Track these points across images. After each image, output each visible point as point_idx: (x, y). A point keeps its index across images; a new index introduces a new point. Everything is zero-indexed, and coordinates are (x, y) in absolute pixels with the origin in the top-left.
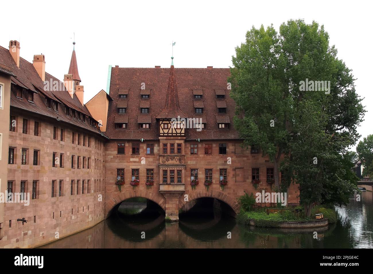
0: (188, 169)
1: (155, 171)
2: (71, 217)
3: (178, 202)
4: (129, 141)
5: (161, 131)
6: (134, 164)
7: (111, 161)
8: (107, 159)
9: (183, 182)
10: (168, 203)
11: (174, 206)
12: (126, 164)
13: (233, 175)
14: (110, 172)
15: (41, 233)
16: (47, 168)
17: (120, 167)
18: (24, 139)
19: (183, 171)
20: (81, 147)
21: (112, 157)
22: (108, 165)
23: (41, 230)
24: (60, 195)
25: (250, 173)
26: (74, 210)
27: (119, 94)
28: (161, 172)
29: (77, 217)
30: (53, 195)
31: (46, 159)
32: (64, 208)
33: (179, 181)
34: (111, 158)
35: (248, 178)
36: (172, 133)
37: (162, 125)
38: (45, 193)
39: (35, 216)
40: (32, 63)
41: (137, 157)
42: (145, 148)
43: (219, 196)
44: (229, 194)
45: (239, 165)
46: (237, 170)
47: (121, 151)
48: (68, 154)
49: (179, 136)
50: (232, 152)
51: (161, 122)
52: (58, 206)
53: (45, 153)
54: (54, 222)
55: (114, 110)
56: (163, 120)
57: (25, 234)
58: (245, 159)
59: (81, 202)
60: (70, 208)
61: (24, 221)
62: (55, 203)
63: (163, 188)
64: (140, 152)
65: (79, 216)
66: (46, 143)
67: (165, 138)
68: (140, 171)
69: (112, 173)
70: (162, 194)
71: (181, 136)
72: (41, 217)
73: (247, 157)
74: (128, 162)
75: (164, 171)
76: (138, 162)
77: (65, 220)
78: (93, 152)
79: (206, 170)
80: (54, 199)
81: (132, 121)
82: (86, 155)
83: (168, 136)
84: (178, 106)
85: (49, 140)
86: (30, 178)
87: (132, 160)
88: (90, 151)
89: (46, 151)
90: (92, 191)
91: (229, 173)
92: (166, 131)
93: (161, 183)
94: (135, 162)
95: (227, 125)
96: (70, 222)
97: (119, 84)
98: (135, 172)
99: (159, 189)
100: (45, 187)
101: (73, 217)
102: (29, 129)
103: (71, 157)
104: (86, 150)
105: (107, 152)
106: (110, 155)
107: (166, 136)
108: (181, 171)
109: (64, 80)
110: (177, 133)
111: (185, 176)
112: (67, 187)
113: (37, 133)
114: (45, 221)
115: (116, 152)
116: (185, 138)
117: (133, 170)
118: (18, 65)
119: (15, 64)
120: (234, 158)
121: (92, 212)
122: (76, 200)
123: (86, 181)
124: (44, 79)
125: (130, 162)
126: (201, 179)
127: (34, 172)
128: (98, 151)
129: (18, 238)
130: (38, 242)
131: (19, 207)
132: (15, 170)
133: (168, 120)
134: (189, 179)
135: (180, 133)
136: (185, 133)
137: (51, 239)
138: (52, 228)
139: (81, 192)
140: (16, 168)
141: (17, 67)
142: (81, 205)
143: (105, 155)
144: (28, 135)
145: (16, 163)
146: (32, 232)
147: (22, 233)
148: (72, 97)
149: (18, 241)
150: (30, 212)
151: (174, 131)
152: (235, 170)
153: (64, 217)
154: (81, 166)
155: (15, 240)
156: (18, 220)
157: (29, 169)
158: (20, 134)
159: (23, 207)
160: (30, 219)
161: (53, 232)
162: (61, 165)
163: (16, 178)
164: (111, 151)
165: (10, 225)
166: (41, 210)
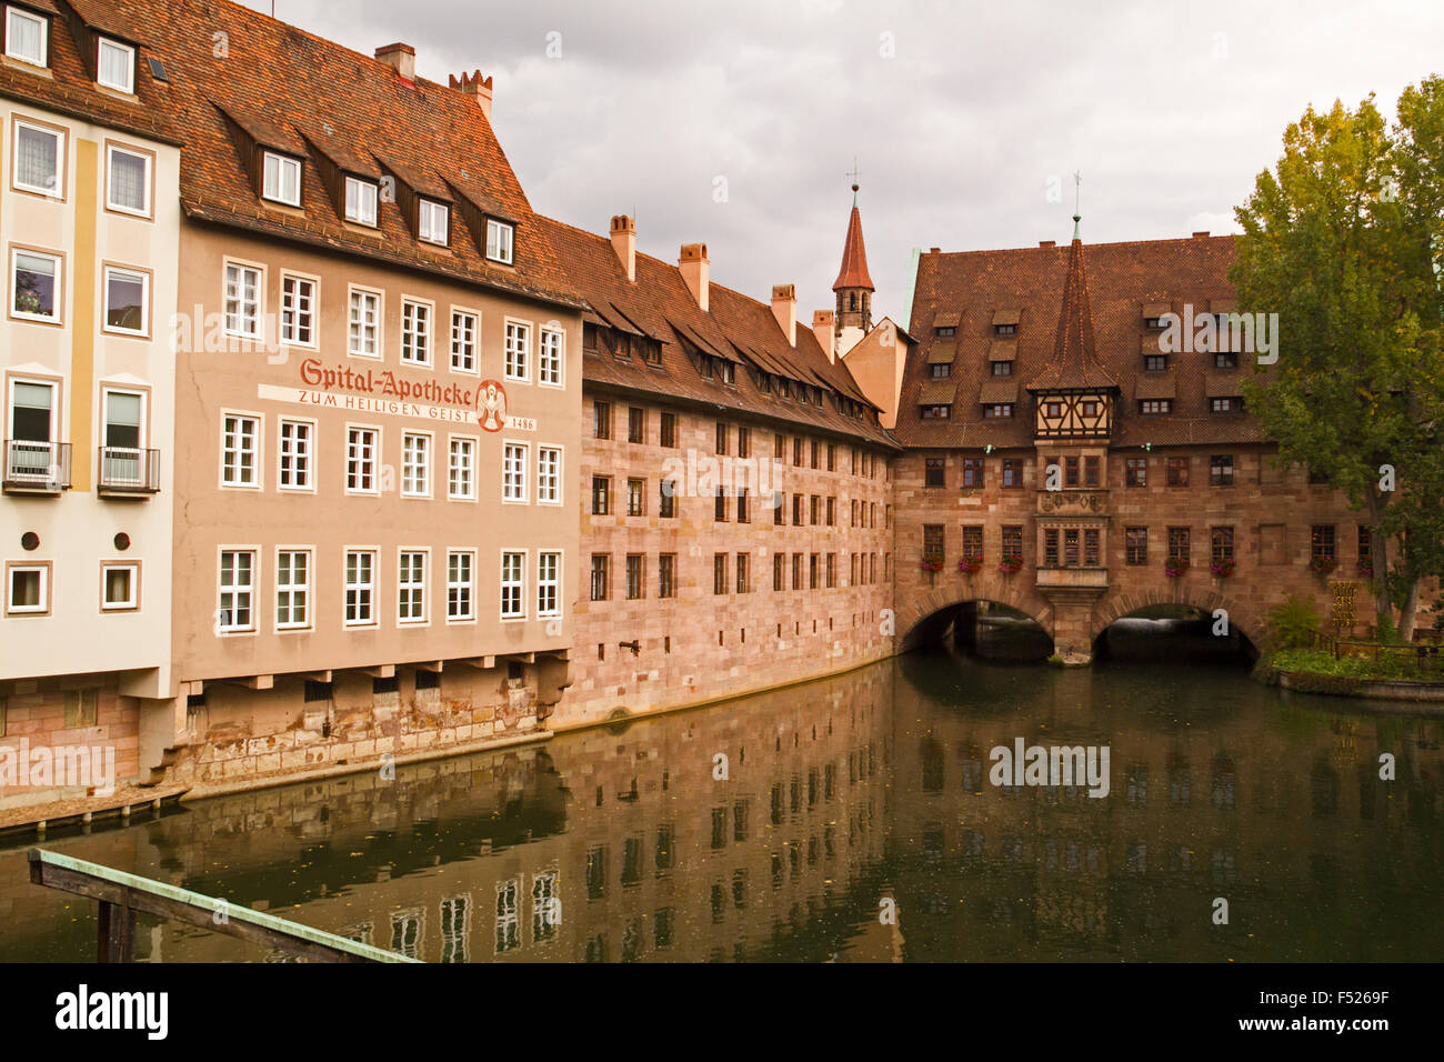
0: (1119, 525)
1: (1025, 534)
2: (776, 646)
3: (1088, 617)
4: (955, 452)
5: (1041, 425)
6: (967, 512)
7: (911, 506)
8: (899, 500)
9: (1103, 562)
10: (1062, 619)
11: (1079, 626)
12: (948, 512)
13: (1254, 546)
14: (905, 535)
15: (686, 679)
16: (698, 525)
17: (934, 519)
18: (634, 456)
19: (1103, 534)
20: (805, 470)
21: (912, 494)
22: (900, 514)
23: (684, 671)
24: (739, 590)
25: (1306, 539)
26: (783, 628)
27: (935, 325)
28: (1041, 536)
29: (796, 646)
30: (719, 588)
31: (695, 504)
32: (754, 623)
33: (1092, 561)
34: (909, 498)
35: (1298, 555)
36: (1072, 429)
37: (1044, 408)
38: (694, 585)
39: (667, 639)
40: (676, 264)
41: (978, 495)
42: (998, 469)
43: (1208, 604)
44: (1238, 597)
45: (1270, 517)
46: (1264, 531)
47: (935, 478)
49: (1091, 437)
50: (1251, 480)
51: (1040, 400)
52: (733, 616)
54: (724, 653)
55: (918, 370)
56: (1048, 393)
57: (642, 678)
58: (1291, 498)
59: (807, 608)
60: (771, 622)
61: (635, 647)
62: (724, 608)
63: (1046, 578)
64: (986, 481)
65: (801, 643)
67: (1052, 442)
68: (986, 533)
69: (911, 537)
70: (1046, 595)
71: (1096, 437)
72: (685, 641)
73: (1298, 492)
74: (952, 508)
75: (1048, 531)
76: (979, 508)
77: (756, 650)
78: (843, 483)
79: (1171, 530)
80: (721, 600)
81: (966, 397)
82: (824, 492)
83: (1060, 437)
84: (1092, 352)
86: (652, 548)
87: (962, 501)
88: (835, 482)
90: (844, 582)
91: (1241, 539)
92: (1054, 424)
93: (1041, 564)
94: (970, 508)
95: (1237, 401)
96: (772, 656)
97: (936, 299)
98: (974, 533)
99: (1035, 578)
100: (694, 568)
101: (782, 645)
102: (647, 431)
104: (820, 479)
105: (900, 482)
106: (908, 488)
107: (1053, 438)
108: (1096, 532)
109: (773, 300)
110: (1085, 429)
111: (1108, 548)
112: (761, 571)
113: (667, 440)
114: (697, 648)
115: (921, 482)
116: (1107, 441)
117: (965, 528)
118: (631, 276)
119: (625, 273)
120: (1256, 497)
121: (842, 636)
122: (789, 603)
123: (824, 557)
124: (704, 305)
125: (959, 508)
126: (1155, 554)
127: (663, 534)
128: (863, 480)
129: (624, 685)
130: (679, 699)
131: (623, 616)
132: (610, 530)
133: (1060, 392)
134: (1121, 555)
135: (1095, 429)
136: (1107, 429)
137: (715, 694)
138: (717, 668)
139: (807, 583)
140: (614, 524)
141: (628, 282)
142: (808, 615)
143: (894, 489)
144: (643, 446)
145: (612, 514)
146: (660, 674)
147: (635, 675)
148: (793, 343)
149: (621, 692)
150: (653, 626)
151: (1077, 424)
152: (1258, 530)
153: (755, 643)
154: (807, 518)
155: (615, 689)
156: (622, 645)
157: (649, 528)
158: (622, 446)
159: (634, 615)
160: (652, 642)
161: (720, 676)
162: (742, 517)
163: (613, 549)
164: (911, 479)
165: (601, 655)
166: (683, 624)
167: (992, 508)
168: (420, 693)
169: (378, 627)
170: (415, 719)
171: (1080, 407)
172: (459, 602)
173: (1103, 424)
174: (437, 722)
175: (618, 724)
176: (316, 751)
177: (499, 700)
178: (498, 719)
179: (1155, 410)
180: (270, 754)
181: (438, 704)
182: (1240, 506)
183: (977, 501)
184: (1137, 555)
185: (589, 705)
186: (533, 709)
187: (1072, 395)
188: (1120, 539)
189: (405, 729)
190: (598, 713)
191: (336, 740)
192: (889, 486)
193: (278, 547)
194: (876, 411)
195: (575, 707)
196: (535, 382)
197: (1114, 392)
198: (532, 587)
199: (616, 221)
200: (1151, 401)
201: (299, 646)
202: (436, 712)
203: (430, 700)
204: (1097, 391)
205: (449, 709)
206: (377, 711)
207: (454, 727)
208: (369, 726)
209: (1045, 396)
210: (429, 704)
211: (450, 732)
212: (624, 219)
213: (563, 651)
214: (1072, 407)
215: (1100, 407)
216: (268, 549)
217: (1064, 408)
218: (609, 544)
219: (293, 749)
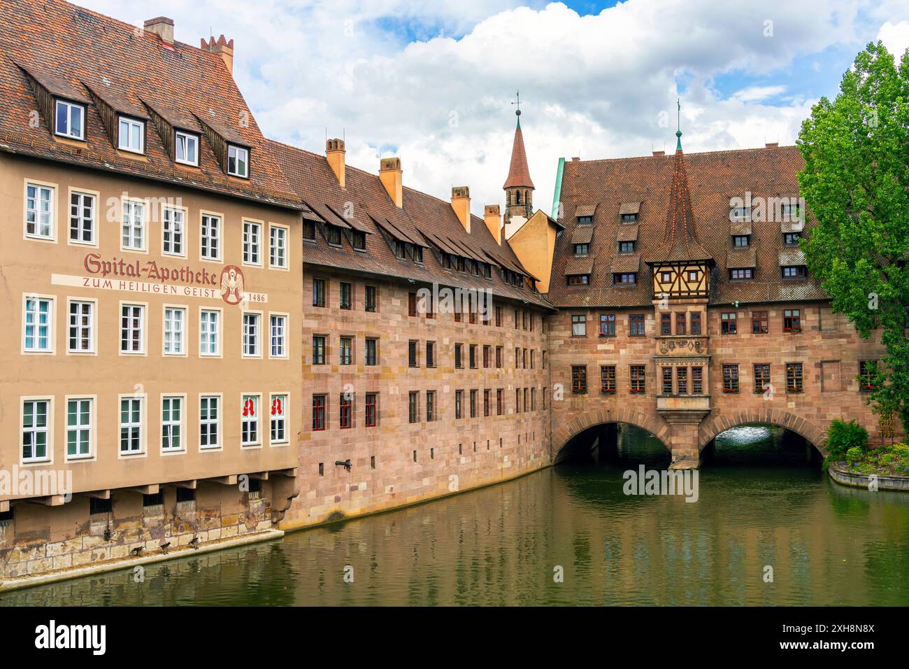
0: (717, 363)
1: (647, 370)
2: (458, 460)
3: (696, 433)
4: (592, 310)
5: (657, 288)
6: (604, 355)
7: (560, 352)
8: (552, 347)
9: (706, 391)
10: (677, 435)
11: (689, 441)
12: (589, 355)
13: (818, 377)
14: (558, 373)
15: (388, 488)
16: (395, 370)
17: (578, 362)
18: (344, 319)
19: (705, 370)
20: (479, 327)
21: (562, 342)
22: (553, 357)
23: (386, 482)
24: (429, 418)
25: (855, 371)
26: (464, 447)
27: (577, 215)
28: (659, 371)
29: (474, 460)
30: (413, 418)
31: (393, 354)
32: (441, 444)
33: (697, 390)
34: (560, 346)
35: (850, 383)
36: (680, 292)
37: (659, 276)
38: (393, 416)
39: (373, 458)
40: (377, 174)
41: (611, 342)
42: (626, 322)
43: (786, 420)
44: (807, 416)
45: (829, 356)
46: (825, 366)
48: (446, 341)
49: (694, 297)
50: (813, 328)
51: (655, 270)
52: (425, 439)
53: (392, 342)
54: (417, 468)
55: (565, 249)
56: (661, 265)
57: (354, 489)
58: (843, 341)
59: (482, 431)
60: (454, 443)
61: (347, 465)
62: (417, 433)
63: (665, 404)
64: (617, 332)
65: (477, 457)
66: (393, 323)
68: (618, 370)
69: (562, 374)
70: (665, 416)
71: (698, 297)
72: (388, 459)
73: (848, 336)
74: (592, 352)
75: (664, 369)
76: (612, 352)
77: (443, 464)
78: (509, 335)
79: (756, 366)
80: (415, 427)
81: (601, 269)
82: (493, 342)
83: (672, 297)
84: (693, 234)
85: (399, 318)
86: (360, 389)
87: (600, 347)
88: (502, 335)
89: (391, 339)
90: (510, 411)
91: (808, 372)
92: (667, 287)
93: (660, 393)
94: (606, 352)
95: (801, 269)
96: (456, 469)
97: (577, 195)
98: (609, 370)
99: (656, 404)
100: (393, 403)
101: (463, 460)
102: (354, 300)
103: (452, 347)
104: (490, 333)
105: (552, 334)
106: (559, 338)
108: (700, 369)
109: (453, 198)
110: (689, 291)
111: (709, 381)
112: (445, 404)
113: (370, 307)
114: (397, 464)
115: (569, 333)
116: (707, 300)
117: (602, 368)
118: (342, 183)
119: (337, 181)
120: (818, 340)
121: (511, 451)
122: (468, 427)
123: (494, 392)
124: (399, 203)
125: (598, 352)
126: (745, 385)
127: (368, 378)
128: (524, 333)
129: (339, 495)
130: (383, 503)
131: (338, 441)
132: (327, 376)
133: (670, 264)
134: (720, 386)
135: (697, 291)
136: (706, 291)
137: (411, 499)
138: (412, 479)
139: (482, 412)
140: (329, 372)
141: (340, 188)
142: (483, 437)
143: (549, 339)
144: (352, 311)
145: (328, 363)
146: (367, 485)
147: (348, 486)
148: (468, 230)
149: (337, 500)
150: (363, 449)
151: (684, 288)
152: (820, 365)
153: (441, 459)
154: (480, 363)
155: (332, 498)
156: (338, 463)
157: (357, 373)
158: (335, 311)
159: (346, 441)
160: (361, 461)
161: (414, 486)
162: (430, 363)
163: (330, 390)
164: (560, 330)
165: (321, 472)
166: (385, 446)
167: (622, 352)
168: (180, 505)
169: (145, 456)
170: (176, 525)
171: (685, 275)
172: (208, 434)
173: (703, 287)
174: (193, 527)
175: (336, 523)
176: (99, 552)
177: (242, 508)
178: (241, 523)
179: (741, 276)
180: (63, 555)
181: (194, 513)
182: (806, 347)
183: (611, 347)
184: (731, 386)
185: (312, 510)
186: (268, 515)
187: (679, 266)
188: (718, 374)
189: (169, 533)
190: (319, 517)
191: (115, 543)
192: (544, 337)
193: (68, 397)
194: (533, 280)
195: (301, 513)
196: (266, 266)
197: (710, 264)
198: (265, 422)
199: (330, 143)
200: (738, 269)
201: (85, 473)
202: (193, 519)
203: (188, 510)
204: (697, 263)
205: (203, 517)
206: (147, 520)
207: (207, 531)
208: (140, 532)
209: (659, 267)
210: (188, 514)
211: (204, 534)
212: (336, 142)
213: (291, 470)
214: (679, 275)
215: (700, 274)
216: (59, 399)
217: (674, 275)
218: (326, 386)
219: (81, 551)
